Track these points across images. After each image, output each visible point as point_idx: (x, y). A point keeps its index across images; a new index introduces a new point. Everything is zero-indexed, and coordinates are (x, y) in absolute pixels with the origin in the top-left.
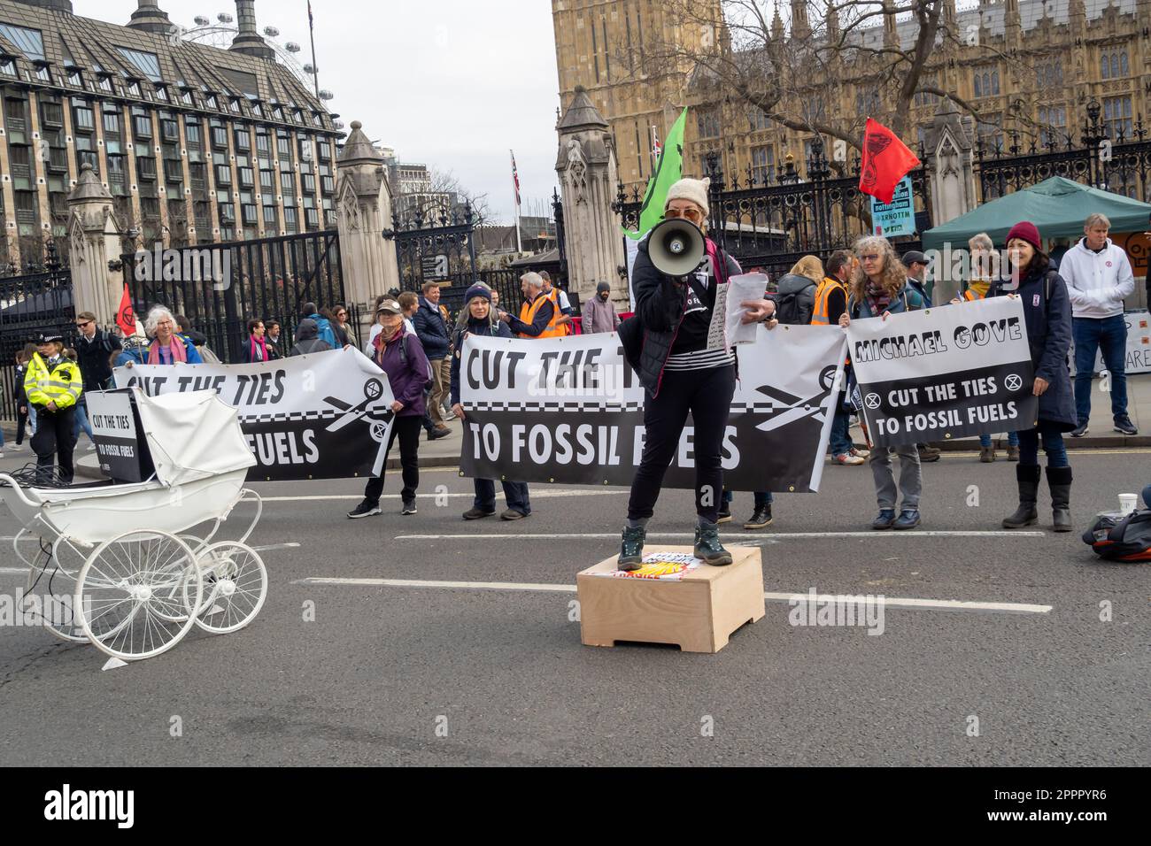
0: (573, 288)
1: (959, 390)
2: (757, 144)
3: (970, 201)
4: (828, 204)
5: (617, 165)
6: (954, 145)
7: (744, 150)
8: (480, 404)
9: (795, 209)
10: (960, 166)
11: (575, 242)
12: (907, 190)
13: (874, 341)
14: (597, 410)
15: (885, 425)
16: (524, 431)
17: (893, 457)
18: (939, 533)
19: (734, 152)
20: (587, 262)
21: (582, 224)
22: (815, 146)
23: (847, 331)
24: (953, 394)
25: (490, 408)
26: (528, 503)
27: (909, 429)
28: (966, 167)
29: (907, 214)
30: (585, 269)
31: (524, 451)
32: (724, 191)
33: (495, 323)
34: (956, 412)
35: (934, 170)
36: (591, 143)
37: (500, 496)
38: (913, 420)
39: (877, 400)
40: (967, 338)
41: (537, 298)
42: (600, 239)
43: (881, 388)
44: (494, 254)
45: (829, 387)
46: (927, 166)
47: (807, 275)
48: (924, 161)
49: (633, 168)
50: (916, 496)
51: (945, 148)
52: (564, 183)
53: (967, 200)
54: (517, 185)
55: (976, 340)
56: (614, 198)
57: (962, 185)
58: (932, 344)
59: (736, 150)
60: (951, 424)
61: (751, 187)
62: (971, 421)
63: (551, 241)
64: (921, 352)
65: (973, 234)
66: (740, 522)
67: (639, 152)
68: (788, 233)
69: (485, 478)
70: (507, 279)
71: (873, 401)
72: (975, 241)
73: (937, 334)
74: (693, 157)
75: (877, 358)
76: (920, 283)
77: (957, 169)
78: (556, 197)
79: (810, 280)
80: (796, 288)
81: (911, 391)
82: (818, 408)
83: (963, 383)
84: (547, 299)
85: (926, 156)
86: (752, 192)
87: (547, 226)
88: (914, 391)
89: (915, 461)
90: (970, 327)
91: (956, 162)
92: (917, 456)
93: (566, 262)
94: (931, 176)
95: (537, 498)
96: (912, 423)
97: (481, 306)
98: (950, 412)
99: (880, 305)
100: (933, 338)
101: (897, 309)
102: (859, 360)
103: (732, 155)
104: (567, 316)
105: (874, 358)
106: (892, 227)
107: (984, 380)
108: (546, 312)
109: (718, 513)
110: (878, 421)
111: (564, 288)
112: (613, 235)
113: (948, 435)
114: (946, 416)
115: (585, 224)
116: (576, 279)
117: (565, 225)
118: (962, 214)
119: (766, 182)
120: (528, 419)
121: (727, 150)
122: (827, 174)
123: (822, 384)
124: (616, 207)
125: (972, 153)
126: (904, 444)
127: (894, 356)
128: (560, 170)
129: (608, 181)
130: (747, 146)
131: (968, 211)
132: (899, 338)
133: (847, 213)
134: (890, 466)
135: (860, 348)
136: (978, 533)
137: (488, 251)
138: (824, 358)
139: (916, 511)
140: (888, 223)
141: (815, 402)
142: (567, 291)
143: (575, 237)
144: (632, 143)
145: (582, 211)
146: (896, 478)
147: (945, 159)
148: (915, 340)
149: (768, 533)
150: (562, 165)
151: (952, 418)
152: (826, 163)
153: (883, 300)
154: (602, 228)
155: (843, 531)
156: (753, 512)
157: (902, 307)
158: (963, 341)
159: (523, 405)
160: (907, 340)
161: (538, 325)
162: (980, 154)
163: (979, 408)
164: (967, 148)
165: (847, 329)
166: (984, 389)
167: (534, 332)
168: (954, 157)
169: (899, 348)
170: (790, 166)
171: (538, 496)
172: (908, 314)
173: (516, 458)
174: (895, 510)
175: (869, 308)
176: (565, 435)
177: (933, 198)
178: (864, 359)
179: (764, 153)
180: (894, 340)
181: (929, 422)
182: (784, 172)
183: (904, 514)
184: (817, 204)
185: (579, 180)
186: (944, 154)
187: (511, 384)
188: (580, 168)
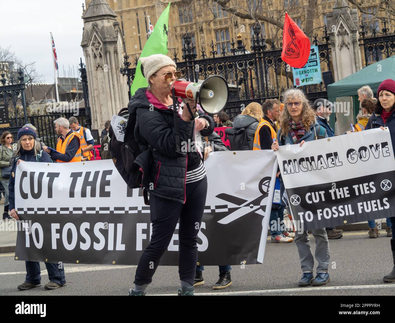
0: (94, 126)
1: (352, 191)
2: (219, 27)
3: (357, 65)
4: (265, 67)
5: (124, 43)
6: (346, 28)
7: (210, 31)
8: (29, 209)
9: (244, 71)
10: (350, 42)
11: (96, 95)
12: (315, 54)
13: (295, 160)
14: (108, 212)
15: (304, 216)
16: (59, 228)
17: (310, 237)
18: (342, 287)
19: (203, 33)
20: (104, 109)
21: (100, 84)
22: (256, 29)
23: (277, 153)
24: (348, 194)
25: (36, 212)
26: (64, 277)
27: (320, 218)
28: (354, 42)
29: (316, 70)
30: (103, 113)
31: (59, 242)
32: (196, 59)
33: (38, 152)
34: (350, 206)
35: (333, 44)
36: (105, 28)
37: (44, 273)
38: (322, 212)
39: (298, 200)
40: (355, 156)
41: (67, 135)
42: (112, 92)
43: (300, 191)
44: (41, 103)
45: (266, 191)
46: (329, 42)
47: (253, 116)
48: (328, 39)
49: (135, 44)
50: (326, 263)
51: (340, 30)
52: (87, 55)
53: (356, 64)
54: (56, 56)
55: (361, 158)
56: (122, 65)
57: (352, 54)
58: (333, 161)
59: (205, 31)
60: (347, 214)
61: (214, 56)
62: (360, 212)
63: (80, 94)
64: (325, 167)
65: (360, 86)
66: (210, 285)
67: (139, 32)
68: (239, 87)
69: (33, 261)
70: (49, 121)
71: (295, 200)
72: (362, 91)
73: (336, 154)
74: (176, 36)
75: (297, 171)
76: (326, 119)
77: (349, 43)
78: (81, 65)
79: (254, 118)
80: (245, 124)
81: (320, 192)
82: (259, 207)
83: (354, 187)
84: (75, 136)
85: (328, 35)
86: (215, 60)
87: (77, 84)
88: (322, 193)
89: (325, 239)
90: (357, 149)
91: (348, 39)
92: (326, 236)
93: (89, 109)
94: (332, 48)
95: (70, 273)
96: (321, 214)
97: (28, 142)
98: (346, 206)
99: (298, 135)
100: (333, 157)
101: (310, 138)
102: (285, 173)
103: (202, 35)
104: (91, 146)
105: (295, 172)
106: (306, 79)
107: (367, 184)
108: (75, 143)
109: (195, 279)
110: (299, 214)
111: (88, 126)
112: (121, 90)
113: (345, 222)
114: (344, 209)
115: (102, 83)
116: (97, 120)
117: (88, 84)
118: (353, 73)
119: (224, 53)
120: (62, 219)
121: (198, 31)
122: (264, 47)
123: (261, 190)
124: (123, 71)
125: (357, 33)
126: (317, 228)
127: (308, 170)
128: (84, 46)
129: (117, 53)
130: (212, 29)
131: (356, 71)
132: (311, 157)
133: (278, 74)
134: (309, 243)
135: (286, 165)
136: (368, 286)
137: (36, 102)
138: (262, 172)
139: (327, 273)
140: (303, 76)
141: (257, 202)
142: (90, 129)
143: (95, 92)
144: (134, 27)
145: (100, 74)
146: (313, 251)
147: (340, 37)
148: (321, 158)
149: (229, 291)
150: (86, 43)
151: (348, 210)
152: (263, 40)
153: (301, 132)
154: (113, 85)
155: (280, 289)
156: (218, 278)
157: (313, 136)
158: (353, 159)
159: (58, 210)
160: (316, 159)
161: (70, 154)
162: (363, 34)
163: (365, 203)
164: (354, 29)
165: (277, 152)
166: (368, 190)
167: (67, 158)
168: (346, 36)
169: (311, 164)
170: (240, 42)
171: (71, 272)
172: (317, 141)
173: (54, 246)
174: (313, 273)
175: (291, 137)
176: (86, 230)
177: (334, 63)
178: (289, 172)
179: (223, 33)
180: (307, 159)
181: (333, 213)
182: (236, 46)
183: (319, 275)
184: (258, 67)
185: (97, 53)
186: (340, 34)
187: (50, 195)
188: (98, 45)
